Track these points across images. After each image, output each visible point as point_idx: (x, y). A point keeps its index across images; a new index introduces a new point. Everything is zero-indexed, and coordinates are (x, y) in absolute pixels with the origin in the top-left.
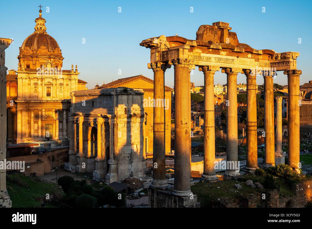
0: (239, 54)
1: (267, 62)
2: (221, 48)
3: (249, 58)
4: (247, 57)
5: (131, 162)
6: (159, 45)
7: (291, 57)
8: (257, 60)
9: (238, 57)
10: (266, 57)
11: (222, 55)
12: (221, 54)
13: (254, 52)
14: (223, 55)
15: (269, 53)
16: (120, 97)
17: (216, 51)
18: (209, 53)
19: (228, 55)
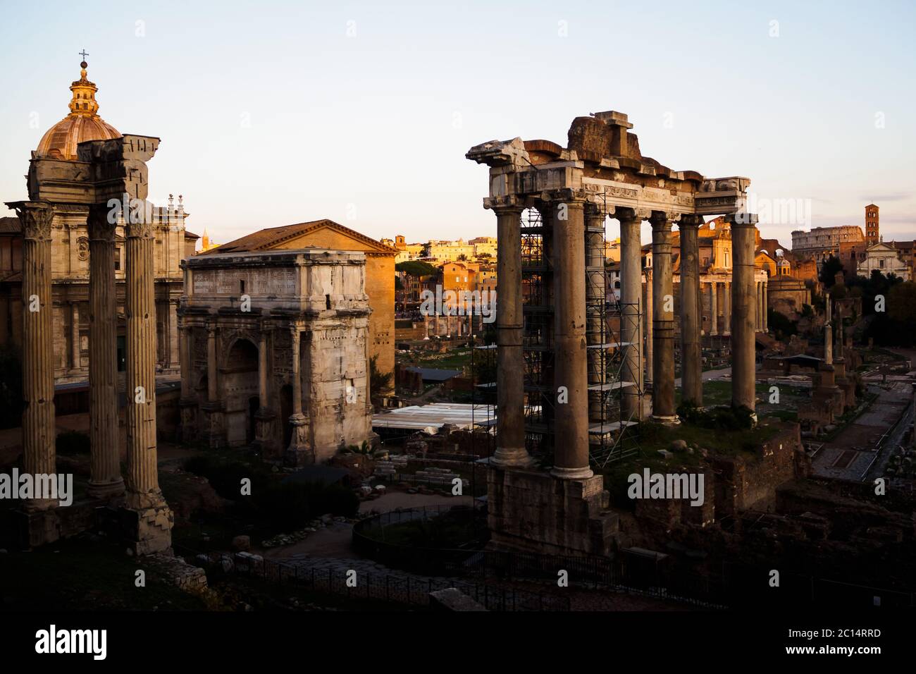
0: (645, 180)
1: (689, 195)
2: (618, 167)
3: (661, 188)
4: (658, 187)
5: (341, 419)
6: (513, 159)
7: (738, 188)
8: (674, 192)
9: (643, 186)
10: (688, 186)
11: (617, 180)
12: (615, 178)
13: (672, 176)
14: (620, 182)
15: (693, 179)
16: (315, 270)
17: (608, 173)
18: (595, 176)
19: (626, 181)
